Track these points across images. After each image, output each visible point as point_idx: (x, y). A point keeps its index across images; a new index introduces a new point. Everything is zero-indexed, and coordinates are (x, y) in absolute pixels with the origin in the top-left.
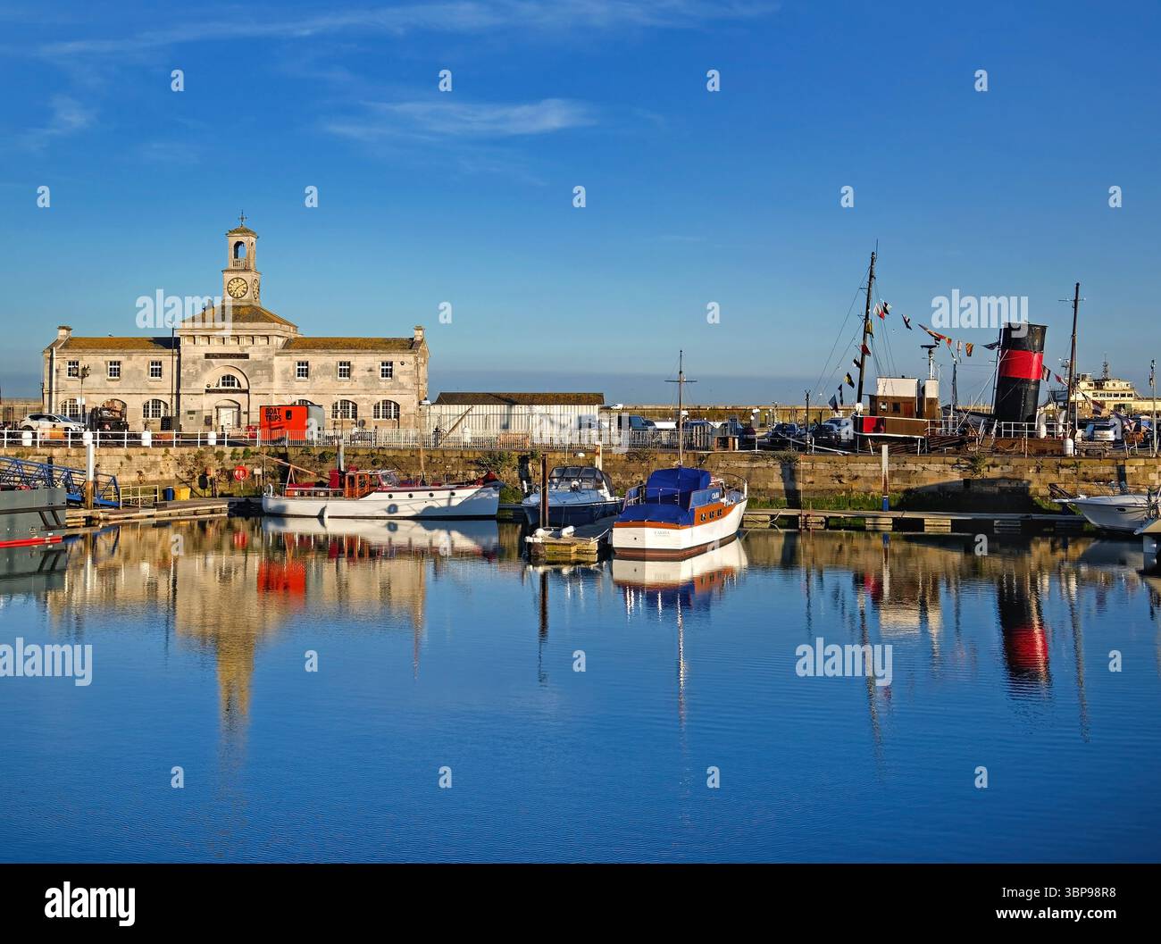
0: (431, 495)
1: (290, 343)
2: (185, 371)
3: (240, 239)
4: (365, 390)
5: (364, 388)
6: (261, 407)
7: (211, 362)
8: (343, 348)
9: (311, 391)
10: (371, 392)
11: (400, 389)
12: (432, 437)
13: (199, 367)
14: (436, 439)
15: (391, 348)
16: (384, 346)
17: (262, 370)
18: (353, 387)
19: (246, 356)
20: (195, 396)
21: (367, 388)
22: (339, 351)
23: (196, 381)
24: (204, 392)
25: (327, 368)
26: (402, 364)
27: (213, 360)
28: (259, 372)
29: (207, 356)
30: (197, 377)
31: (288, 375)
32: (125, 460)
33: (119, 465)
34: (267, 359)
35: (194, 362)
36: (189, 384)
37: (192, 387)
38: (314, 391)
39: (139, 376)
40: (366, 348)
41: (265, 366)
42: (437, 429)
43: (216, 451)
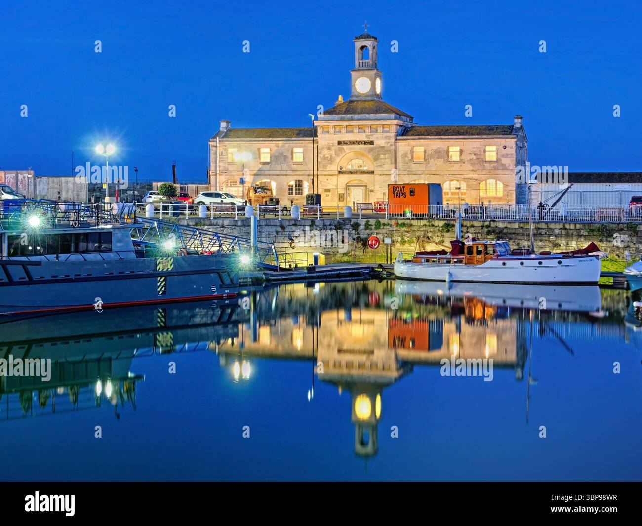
0: (540, 263)
1: (408, 131)
2: (322, 155)
3: (364, 44)
4: (473, 170)
5: (471, 169)
6: (389, 185)
7: (343, 148)
8: (453, 135)
9: (426, 172)
10: (477, 172)
11: (503, 170)
12: (537, 210)
13: (333, 152)
14: (540, 213)
15: (494, 134)
16: (488, 132)
17: (384, 154)
18: (462, 168)
19: (372, 143)
20: (330, 177)
21: (474, 169)
22: (450, 137)
23: (331, 164)
24: (337, 173)
25: (439, 152)
26: (505, 147)
27: (345, 147)
28: (382, 156)
29: (339, 143)
30: (331, 160)
31: (407, 159)
32: (279, 229)
33: (275, 234)
34: (389, 145)
35: (329, 149)
36: (325, 167)
37: (328, 169)
38: (428, 172)
39: (285, 160)
40: (472, 135)
41: (387, 151)
42: (541, 204)
43: (352, 223)
